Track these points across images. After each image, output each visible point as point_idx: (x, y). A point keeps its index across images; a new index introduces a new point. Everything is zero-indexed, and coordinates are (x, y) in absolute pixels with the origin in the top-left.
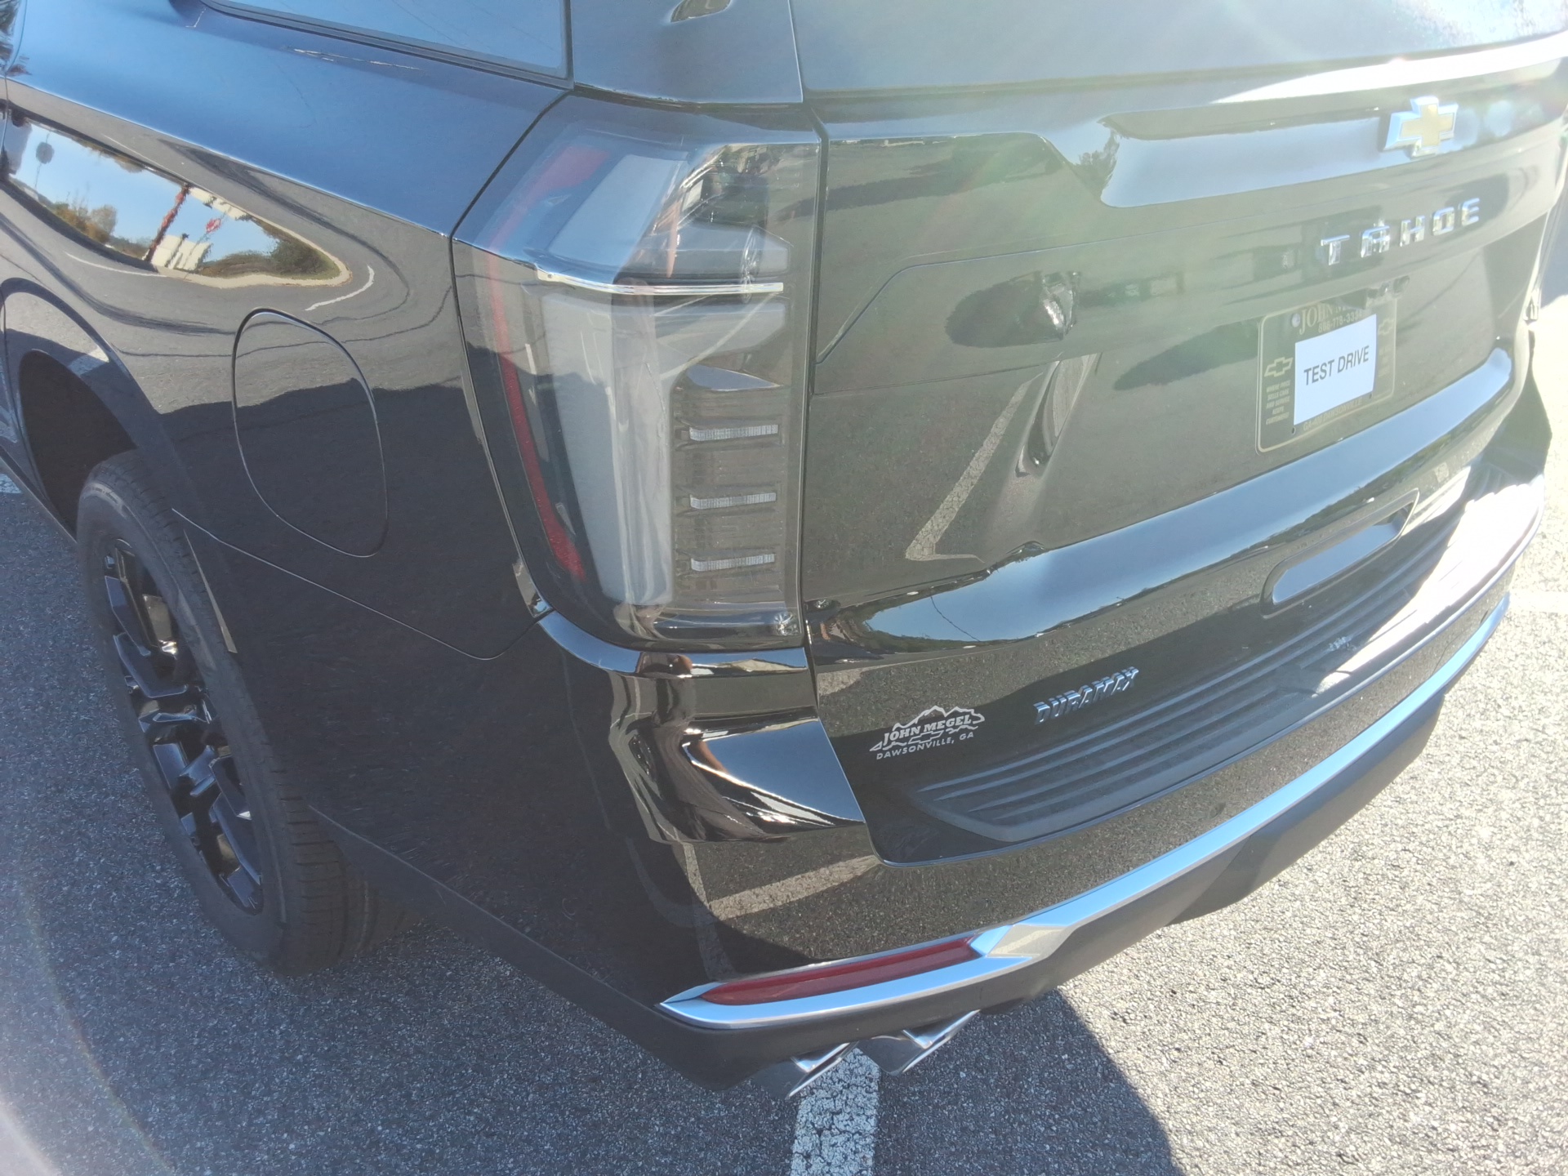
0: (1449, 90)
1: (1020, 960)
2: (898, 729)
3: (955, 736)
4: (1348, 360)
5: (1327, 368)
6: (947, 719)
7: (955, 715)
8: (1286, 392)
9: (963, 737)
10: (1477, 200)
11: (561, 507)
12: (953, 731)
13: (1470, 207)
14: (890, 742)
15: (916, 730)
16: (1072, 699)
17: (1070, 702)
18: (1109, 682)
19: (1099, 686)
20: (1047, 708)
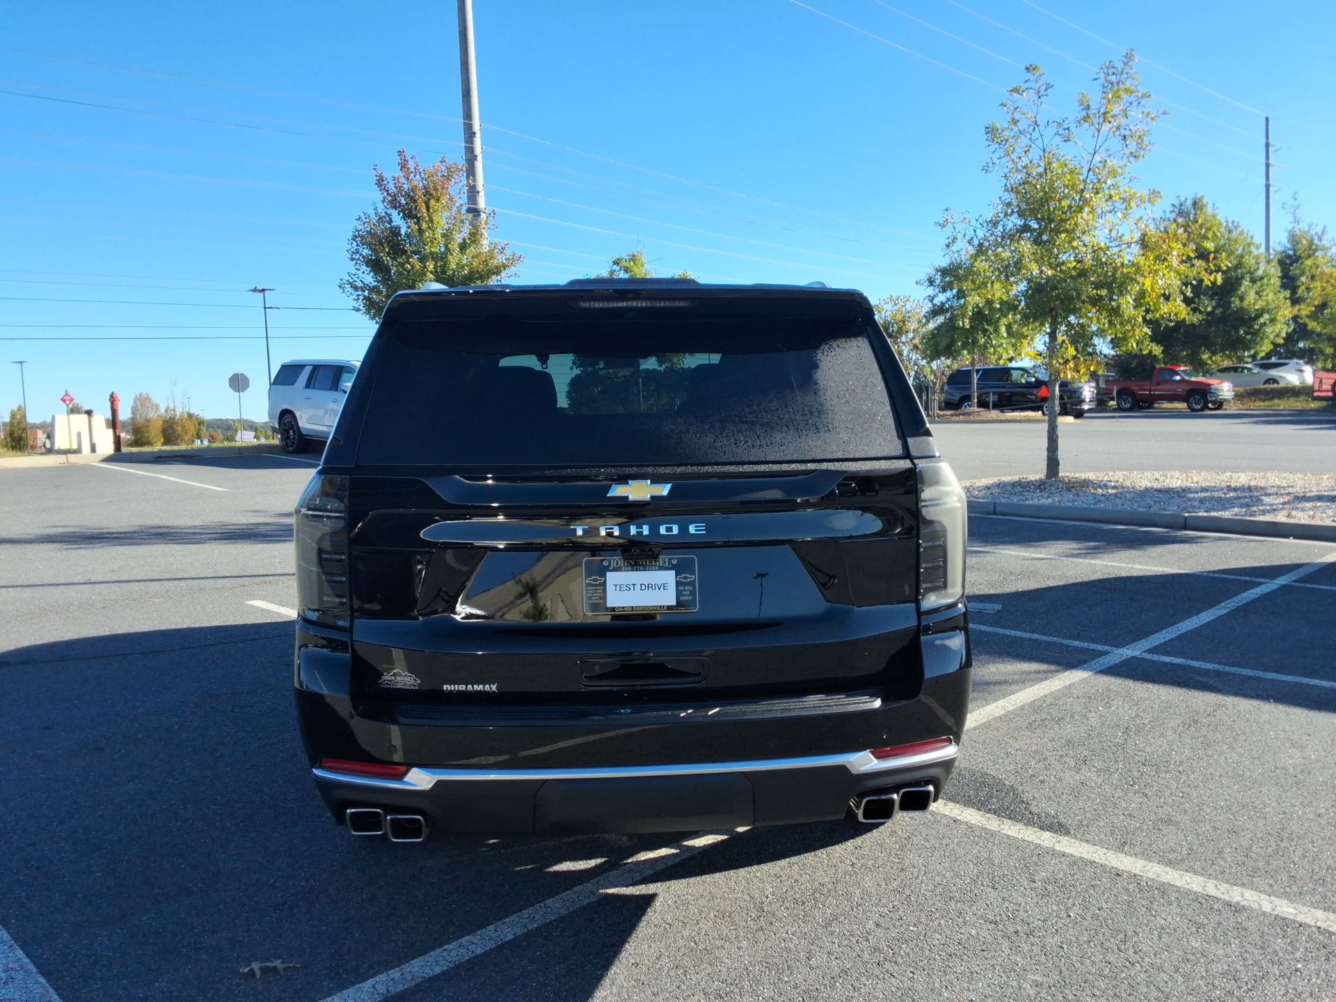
2: (387, 676)
3: (410, 685)
6: (404, 676)
7: (408, 676)
8: (601, 592)
9: (413, 688)
10: (703, 524)
12: (408, 683)
13: (698, 526)
14: (385, 680)
15: (393, 678)
16: (462, 687)
17: (460, 689)
18: (481, 686)
19: (476, 687)
20: (449, 687)
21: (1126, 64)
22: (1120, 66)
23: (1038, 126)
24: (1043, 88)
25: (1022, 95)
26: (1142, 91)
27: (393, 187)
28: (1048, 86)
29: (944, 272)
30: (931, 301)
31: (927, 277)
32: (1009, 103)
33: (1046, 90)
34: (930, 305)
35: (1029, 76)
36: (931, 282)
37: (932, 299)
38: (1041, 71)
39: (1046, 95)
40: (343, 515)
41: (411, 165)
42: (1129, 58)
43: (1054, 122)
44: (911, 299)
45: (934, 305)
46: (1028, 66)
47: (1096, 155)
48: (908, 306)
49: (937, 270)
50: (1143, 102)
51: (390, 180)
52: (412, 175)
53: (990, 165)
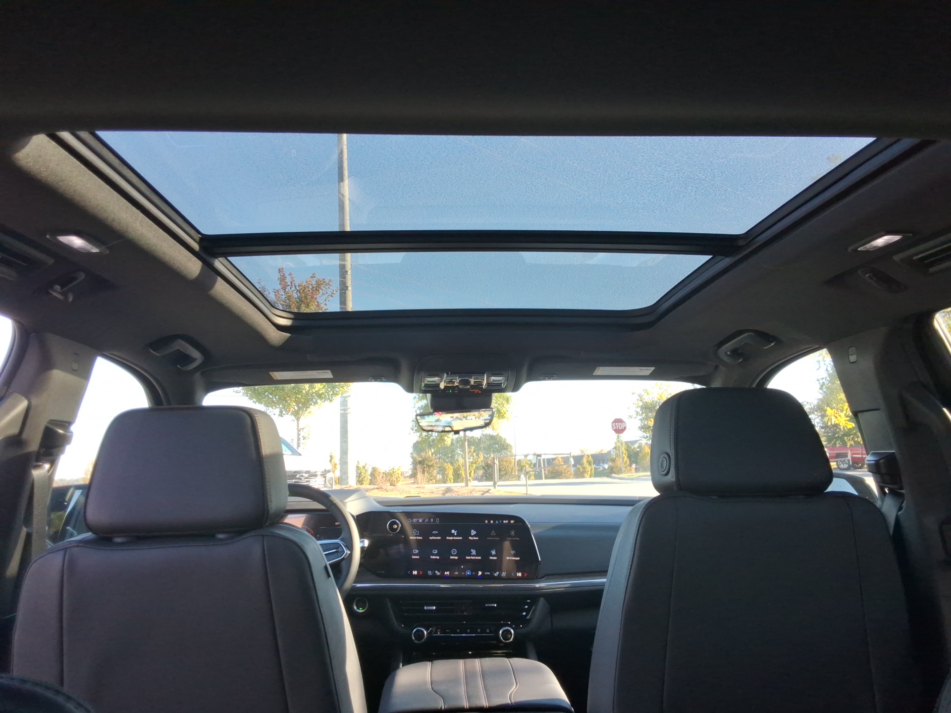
27: (274, 297)
41: (288, 280)
51: (271, 290)
52: (289, 287)
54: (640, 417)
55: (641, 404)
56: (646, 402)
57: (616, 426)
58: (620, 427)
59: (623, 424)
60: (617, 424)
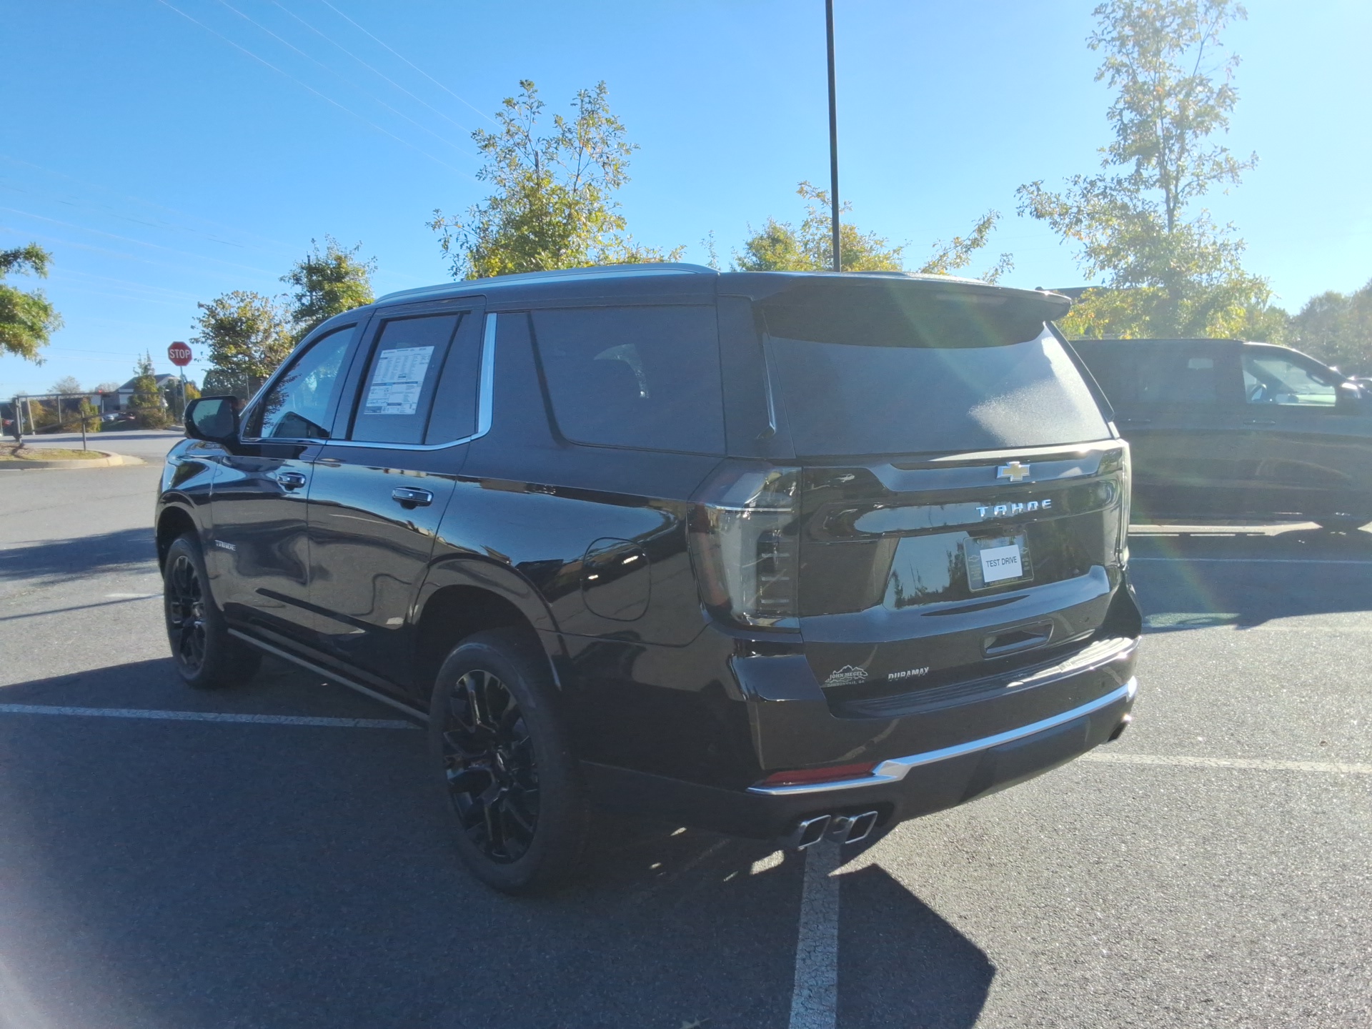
0: (1023, 460)
1: (888, 777)
2: (835, 674)
3: (857, 681)
4: (1007, 561)
5: (997, 562)
6: (853, 672)
7: (857, 671)
8: (979, 569)
9: (860, 682)
10: (1049, 500)
11: (720, 584)
12: (856, 678)
13: (1047, 502)
14: (832, 679)
15: (842, 675)
16: (903, 674)
17: (902, 676)
18: (917, 670)
19: (913, 671)
20: (892, 675)
21: (598, 95)
22: (594, 95)
23: (530, 140)
24: (535, 105)
25: (514, 108)
26: (619, 123)
28: (540, 104)
29: (311, 270)
30: (300, 300)
31: (291, 274)
32: (506, 114)
33: (538, 107)
34: (298, 304)
35: (523, 90)
36: (297, 280)
37: (300, 297)
38: (535, 88)
39: (538, 112)
40: (789, 510)
42: (601, 89)
43: (544, 140)
44: (259, 296)
45: (303, 304)
46: (524, 81)
47: (580, 177)
48: (257, 304)
49: (303, 268)
50: (618, 133)
53: (484, 172)
54: (210, 342)
55: (213, 321)
56: (221, 320)
57: (175, 353)
58: (182, 355)
59: (186, 351)
60: (177, 350)
